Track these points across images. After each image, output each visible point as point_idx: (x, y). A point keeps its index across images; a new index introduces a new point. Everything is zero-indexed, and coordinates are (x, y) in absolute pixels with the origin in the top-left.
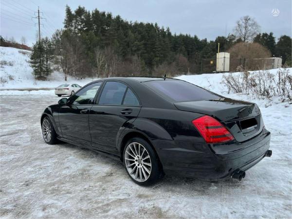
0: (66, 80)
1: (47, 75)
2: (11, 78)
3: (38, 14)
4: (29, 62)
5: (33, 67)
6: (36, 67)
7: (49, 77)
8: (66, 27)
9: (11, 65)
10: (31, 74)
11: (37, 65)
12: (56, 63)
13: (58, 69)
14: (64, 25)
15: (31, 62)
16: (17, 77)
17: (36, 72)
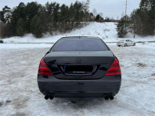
0: (134, 37)
1: (124, 35)
2: (107, 37)
3: (126, 2)
4: (116, 29)
5: (117, 31)
6: (119, 31)
7: (125, 36)
8: (140, 7)
9: (109, 31)
10: (116, 35)
11: (120, 30)
12: (131, 28)
13: (131, 32)
14: (139, 6)
15: (117, 29)
16: (110, 37)
17: (119, 34)
